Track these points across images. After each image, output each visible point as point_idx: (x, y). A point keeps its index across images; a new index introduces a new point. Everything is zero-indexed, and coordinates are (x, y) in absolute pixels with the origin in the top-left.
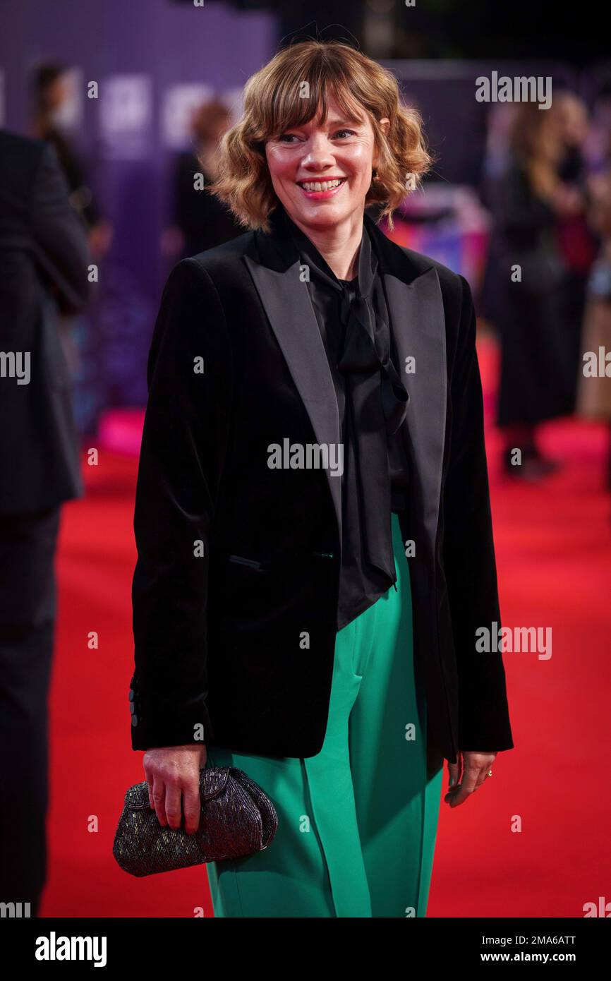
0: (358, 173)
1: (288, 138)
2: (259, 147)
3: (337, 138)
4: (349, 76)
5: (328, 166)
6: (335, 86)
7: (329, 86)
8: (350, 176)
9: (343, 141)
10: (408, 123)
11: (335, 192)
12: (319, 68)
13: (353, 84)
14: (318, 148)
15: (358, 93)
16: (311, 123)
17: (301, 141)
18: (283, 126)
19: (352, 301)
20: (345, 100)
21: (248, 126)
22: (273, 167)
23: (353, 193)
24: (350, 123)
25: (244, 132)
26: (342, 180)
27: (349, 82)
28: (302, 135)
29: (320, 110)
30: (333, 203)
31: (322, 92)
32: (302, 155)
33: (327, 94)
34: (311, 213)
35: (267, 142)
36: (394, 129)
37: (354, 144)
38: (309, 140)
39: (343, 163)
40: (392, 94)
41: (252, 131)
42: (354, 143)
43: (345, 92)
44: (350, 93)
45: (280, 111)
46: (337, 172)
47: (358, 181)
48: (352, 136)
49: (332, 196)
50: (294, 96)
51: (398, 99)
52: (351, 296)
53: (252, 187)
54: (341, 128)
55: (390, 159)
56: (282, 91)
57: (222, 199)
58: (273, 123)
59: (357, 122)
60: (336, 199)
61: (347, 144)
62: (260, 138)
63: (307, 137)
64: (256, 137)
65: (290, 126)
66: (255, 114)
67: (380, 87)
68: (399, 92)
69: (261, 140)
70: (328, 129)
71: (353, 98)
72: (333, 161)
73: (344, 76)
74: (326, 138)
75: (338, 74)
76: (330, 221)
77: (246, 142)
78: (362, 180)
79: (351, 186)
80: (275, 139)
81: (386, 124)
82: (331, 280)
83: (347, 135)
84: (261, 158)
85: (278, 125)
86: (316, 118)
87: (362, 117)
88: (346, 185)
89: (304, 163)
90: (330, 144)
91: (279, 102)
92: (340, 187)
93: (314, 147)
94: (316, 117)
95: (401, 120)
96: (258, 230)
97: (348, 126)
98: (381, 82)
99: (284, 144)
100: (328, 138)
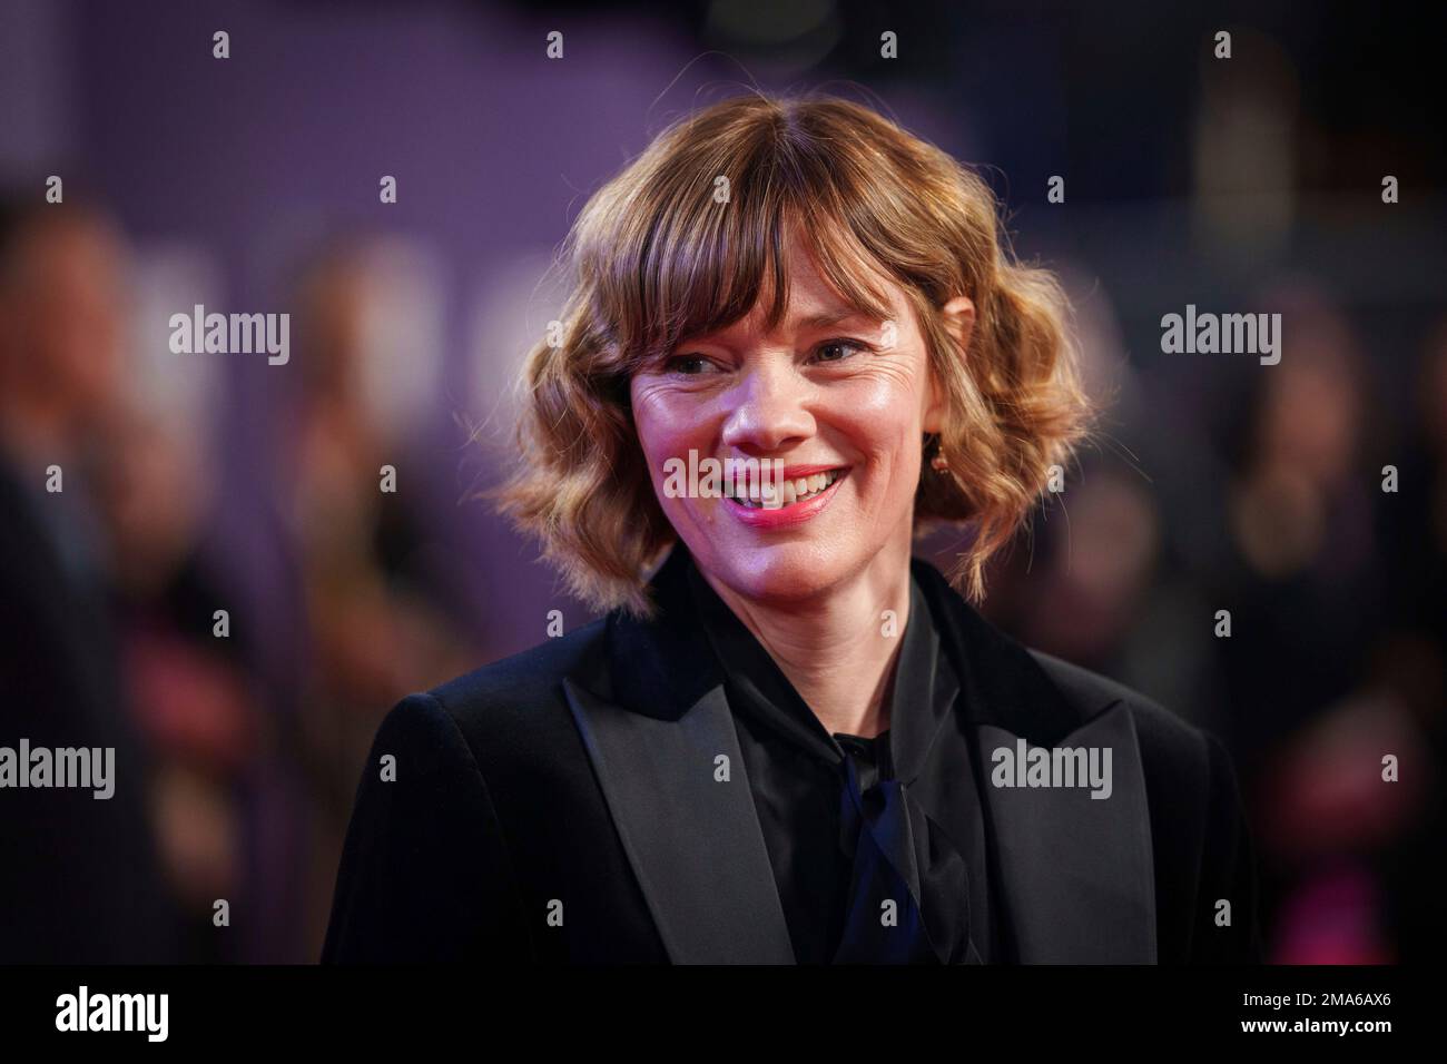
0: (881, 454)
1: (689, 365)
2: (612, 388)
3: (821, 359)
4: (849, 191)
5: (794, 440)
6: (809, 221)
7: (792, 219)
8: (859, 463)
9: (836, 367)
10: (1027, 310)
11: (817, 504)
12: (767, 170)
13: (859, 213)
14: (766, 389)
15: (875, 237)
16: (746, 324)
17: (723, 370)
18: (670, 332)
19: (866, 792)
20: (838, 256)
21: (581, 330)
22: (650, 440)
23: (869, 506)
24: (852, 321)
25: (572, 346)
26: (836, 474)
27: (848, 206)
28: (724, 354)
29: (768, 286)
30: (814, 538)
31: (772, 237)
32: (725, 409)
33: (786, 241)
34: (752, 562)
35: (633, 375)
36: (986, 328)
37: (867, 375)
38: (743, 369)
39: (836, 428)
40: (976, 233)
41: (594, 346)
42: (867, 372)
43: (838, 237)
44: (851, 237)
45: (662, 292)
46: (820, 454)
47: (882, 475)
48: (861, 356)
49: (809, 517)
50: (697, 249)
51: (996, 248)
52: (866, 779)
53: (597, 492)
54: (831, 335)
55: (977, 411)
56: (665, 238)
57: (524, 525)
58: (645, 323)
59: (872, 317)
60: (819, 526)
61: (845, 377)
62: (612, 364)
63: (737, 361)
64: (603, 361)
65: (690, 333)
66: (601, 298)
67: (941, 215)
68: (998, 229)
69: (618, 368)
70: (791, 338)
71: (861, 250)
72: (808, 425)
73: (836, 194)
74: (789, 359)
75: (818, 185)
76: (806, 585)
77: (576, 377)
78: (893, 471)
79: (861, 490)
80: (651, 367)
81: (964, 313)
82: (811, 739)
83: (847, 351)
84: (619, 415)
85: (657, 332)
86: (760, 308)
87: (886, 302)
88: (847, 486)
89: (730, 432)
90: (800, 376)
91: (657, 268)
92: (831, 491)
93: (755, 387)
94: (759, 306)
95: (1005, 303)
96: (618, 609)
97: (847, 329)
98: (945, 200)
99: (675, 381)
100: (796, 362)
